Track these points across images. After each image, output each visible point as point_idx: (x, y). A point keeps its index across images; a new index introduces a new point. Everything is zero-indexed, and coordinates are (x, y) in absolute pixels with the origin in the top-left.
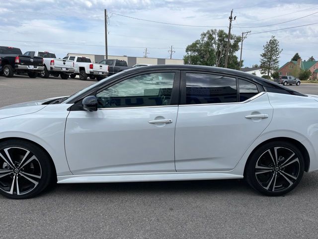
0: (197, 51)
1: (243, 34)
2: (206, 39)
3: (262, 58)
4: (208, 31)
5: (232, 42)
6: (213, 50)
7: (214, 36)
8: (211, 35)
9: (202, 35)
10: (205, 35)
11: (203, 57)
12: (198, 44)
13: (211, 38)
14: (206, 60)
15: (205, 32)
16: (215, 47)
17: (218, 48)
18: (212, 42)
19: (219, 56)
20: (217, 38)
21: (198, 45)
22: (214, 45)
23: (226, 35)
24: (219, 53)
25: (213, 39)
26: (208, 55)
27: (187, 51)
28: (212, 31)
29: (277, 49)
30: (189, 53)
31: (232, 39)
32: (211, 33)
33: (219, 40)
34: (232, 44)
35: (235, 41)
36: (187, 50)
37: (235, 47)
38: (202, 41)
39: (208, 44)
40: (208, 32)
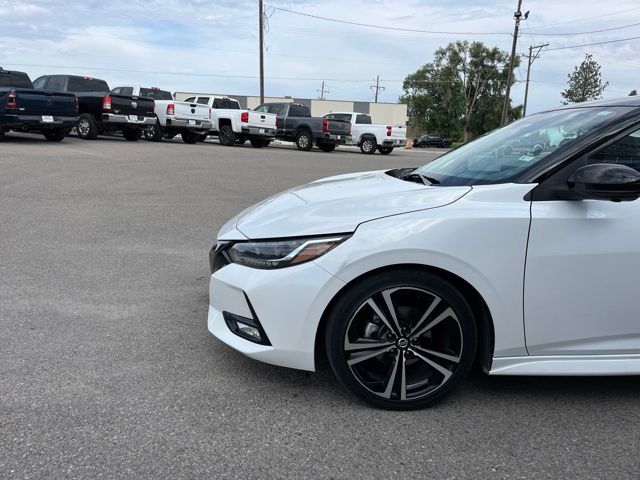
0: (427, 86)
1: (531, 49)
2: (445, 62)
3: (565, 100)
4: (451, 45)
5: (500, 67)
6: (459, 85)
7: (462, 55)
8: (455, 53)
9: (437, 53)
10: (444, 53)
11: (438, 100)
12: (429, 72)
13: (455, 59)
14: (445, 105)
15: (444, 46)
16: (463, 77)
17: (471, 80)
18: (459, 67)
19: (472, 96)
20: (469, 60)
21: (428, 75)
22: (461, 74)
23: (488, 52)
24: (471, 91)
25: (460, 60)
26: (450, 96)
27: (404, 87)
28: (459, 45)
29: (596, 81)
30: (410, 90)
31: (499, 60)
32: (456, 48)
33: (472, 63)
34: (500, 71)
35: (507, 65)
36: (406, 85)
37: (507, 78)
38: (438, 66)
39: (449, 73)
40: (450, 48)
